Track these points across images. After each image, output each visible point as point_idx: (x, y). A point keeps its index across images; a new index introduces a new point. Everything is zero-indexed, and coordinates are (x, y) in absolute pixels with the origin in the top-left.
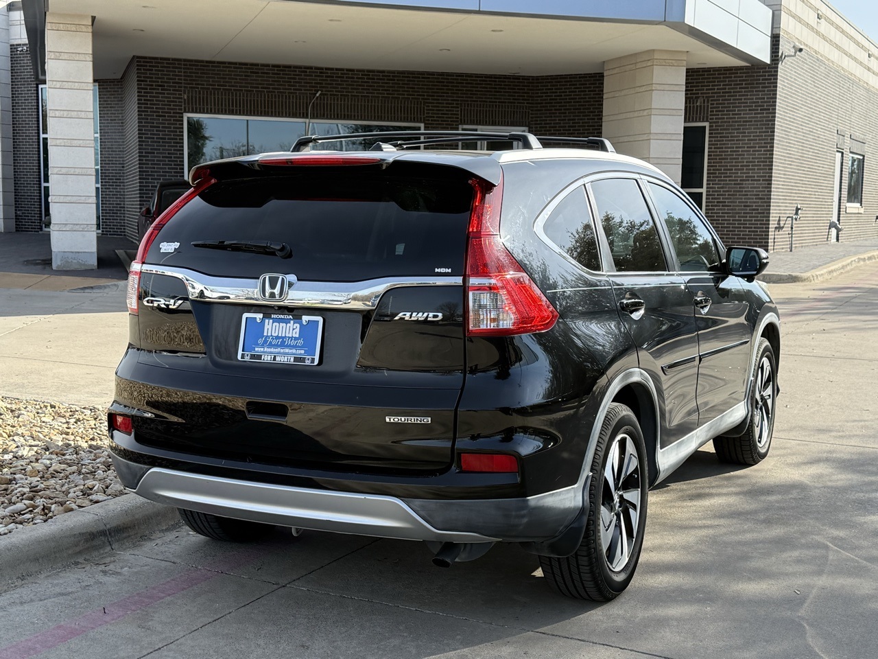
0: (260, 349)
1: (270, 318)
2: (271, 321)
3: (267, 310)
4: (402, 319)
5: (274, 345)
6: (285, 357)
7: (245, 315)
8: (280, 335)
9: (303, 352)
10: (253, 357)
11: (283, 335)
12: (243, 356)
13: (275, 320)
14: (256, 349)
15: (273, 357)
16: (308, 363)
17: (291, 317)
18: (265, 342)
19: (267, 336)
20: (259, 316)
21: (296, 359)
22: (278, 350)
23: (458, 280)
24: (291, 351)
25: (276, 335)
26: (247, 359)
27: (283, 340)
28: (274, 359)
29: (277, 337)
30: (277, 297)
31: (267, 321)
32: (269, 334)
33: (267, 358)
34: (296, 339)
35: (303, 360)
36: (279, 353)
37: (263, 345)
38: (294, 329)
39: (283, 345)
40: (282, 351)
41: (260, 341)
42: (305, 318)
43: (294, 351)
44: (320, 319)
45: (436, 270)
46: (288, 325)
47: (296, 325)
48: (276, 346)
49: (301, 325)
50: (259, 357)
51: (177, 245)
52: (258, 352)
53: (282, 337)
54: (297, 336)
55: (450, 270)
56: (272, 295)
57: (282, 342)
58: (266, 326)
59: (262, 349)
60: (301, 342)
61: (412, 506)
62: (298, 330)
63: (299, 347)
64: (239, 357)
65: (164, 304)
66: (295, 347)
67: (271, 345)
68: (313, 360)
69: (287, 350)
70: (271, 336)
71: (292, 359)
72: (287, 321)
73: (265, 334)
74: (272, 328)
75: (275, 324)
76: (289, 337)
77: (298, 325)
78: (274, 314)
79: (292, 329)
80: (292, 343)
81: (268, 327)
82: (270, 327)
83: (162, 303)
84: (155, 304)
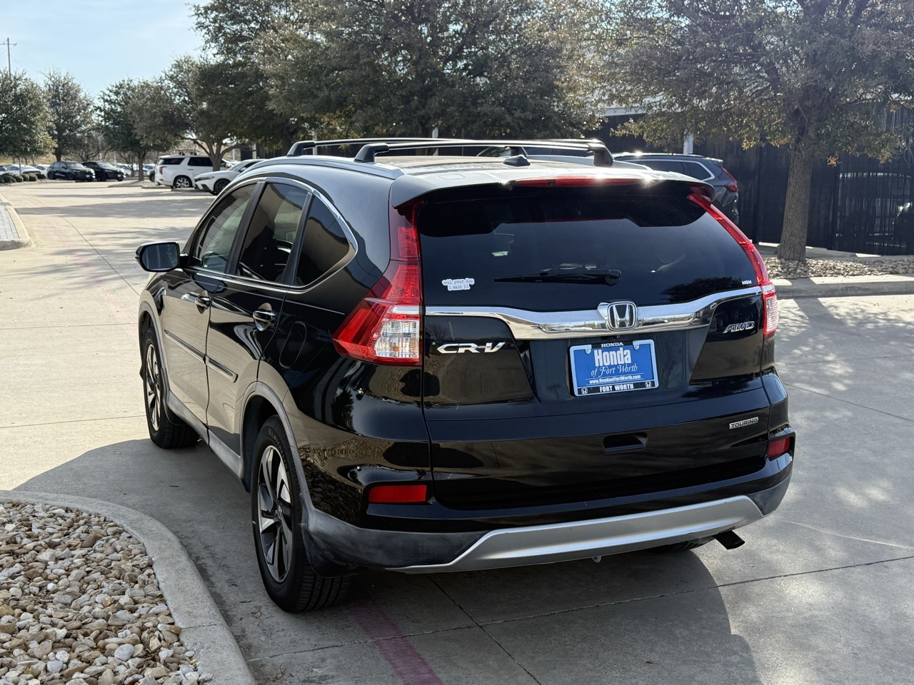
0: (594, 382)
1: (600, 347)
2: (600, 351)
3: (596, 342)
4: (729, 332)
5: (609, 375)
6: (624, 385)
7: (573, 349)
8: (612, 364)
9: (639, 377)
10: (590, 390)
11: (616, 364)
12: (580, 391)
13: (604, 350)
14: (591, 382)
15: (611, 387)
16: (649, 386)
17: (621, 344)
18: (599, 373)
19: (599, 367)
20: (588, 348)
21: (636, 385)
22: (615, 379)
23: (756, 290)
24: (626, 378)
25: (608, 364)
26: (585, 393)
27: (616, 368)
28: (614, 389)
29: (610, 366)
30: (627, 324)
31: (596, 351)
32: (601, 365)
33: (605, 390)
34: (629, 365)
35: (643, 385)
36: (616, 382)
37: (597, 376)
38: (624, 356)
39: (617, 373)
40: (617, 379)
41: (593, 373)
42: (637, 344)
43: (630, 377)
44: (651, 342)
45: (744, 283)
46: (618, 352)
47: (626, 351)
48: (611, 375)
49: (633, 352)
50: (597, 389)
51: (472, 281)
52: (593, 384)
53: (614, 366)
54: (630, 362)
55: (750, 282)
56: (622, 324)
57: (616, 370)
58: (597, 358)
59: (597, 381)
60: (635, 367)
61: (755, 499)
62: (629, 356)
63: (634, 372)
64: (576, 393)
65: (477, 349)
66: (631, 373)
67: (605, 376)
68: (653, 384)
69: (623, 378)
70: (604, 366)
71: (632, 386)
72: (616, 349)
73: (597, 365)
74: (602, 358)
75: (605, 353)
76: (622, 365)
77: (628, 351)
78: (604, 343)
79: (622, 356)
80: (627, 369)
81: (598, 357)
82: (600, 357)
83: (473, 348)
84: (461, 350)
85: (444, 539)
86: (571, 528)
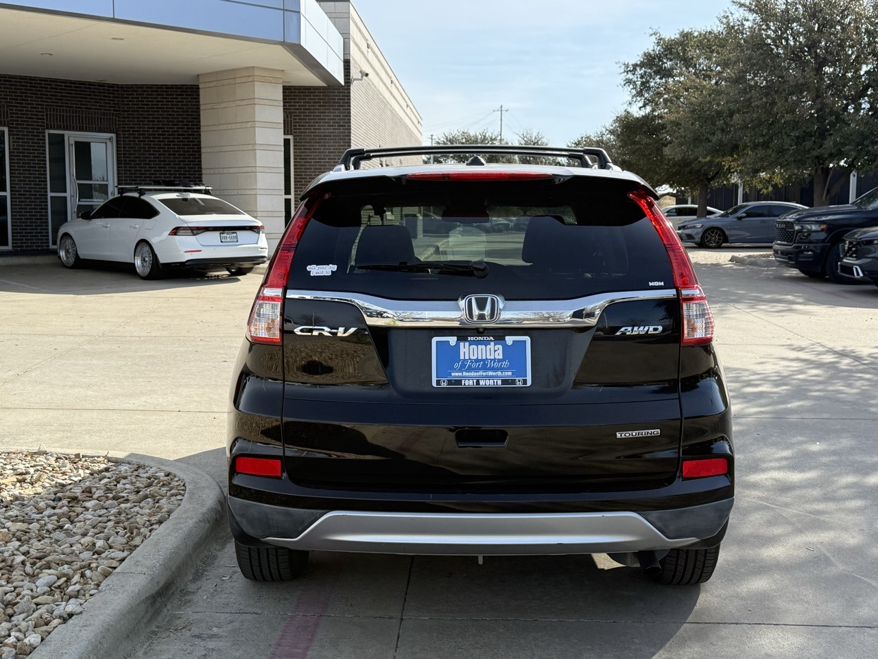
0: (457, 374)
1: (467, 340)
2: (467, 344)
3: (462, 333)
4: (624, 333)
5: (475, 369)
6: (491, 380)
7: (435, 340)
8: (480, 358)
9: (510, 373)
10: (450, 382)
11: (484, 358)
12: (438, 382)
13: (471, 343)
14: (453, 374)
15: (475, 381)
16: (519, 384)
17: (492, 338)
18: (463, 366)
19: (464, 360)
20: (452, 340)
21: (504, 382)
22: (481, 373)
23: (670, 293)
24: (494, 374)
25: (475, 358)
26: (444, 385)
27: (484, 362)
28: (478, 383)
29: (477, 360)
30: (487, 318)
31: (461, 344)
32: (467, 358)
33: (468, 383)
34: (499, 360)
35: (513, 382)
36: (482, 377)
37: (461, 369)
38: (495, 351)
39: (485, 368)
40: (484, 374)
41: (456, 365)
42: (510, 340)
43: (499, 373)
44: (527, 339)
45: (650, 284)
46: (488, 347)
47: (497, 346)
48: (477, 369)
49: (505, 347)
50: (459, 382)
51: (334, 268)
52: (455, 377)
53: (482, 360)
54: (501, 357)
55: (662, 284)
56: (482, 317)
57: (484, 365)
58: (462, 350)
59: (460, 374)
60: (506, 364)
61: (650, 518)
62: (500, 351)
63: (505, 369)
64: (434, 384)
65: (330, 332)
66: (501, 369)
67: (470, 369)
68: (525, 382)
69: (491, 373)
70: (470, 359)
71: (499, 382)
72: (486, 343)
73: (462, 357)
74: (468, 351)
75: (472, 347)
76: (491, 360)
77: (500, 347)
78: (470, 336)
79: (493, 351)
80: (496, 365)
81: (465, 350)
82: (466, 350)
83: (326, 331)
84: (315, 333)
85: (289, 514)
86: (412, 519)
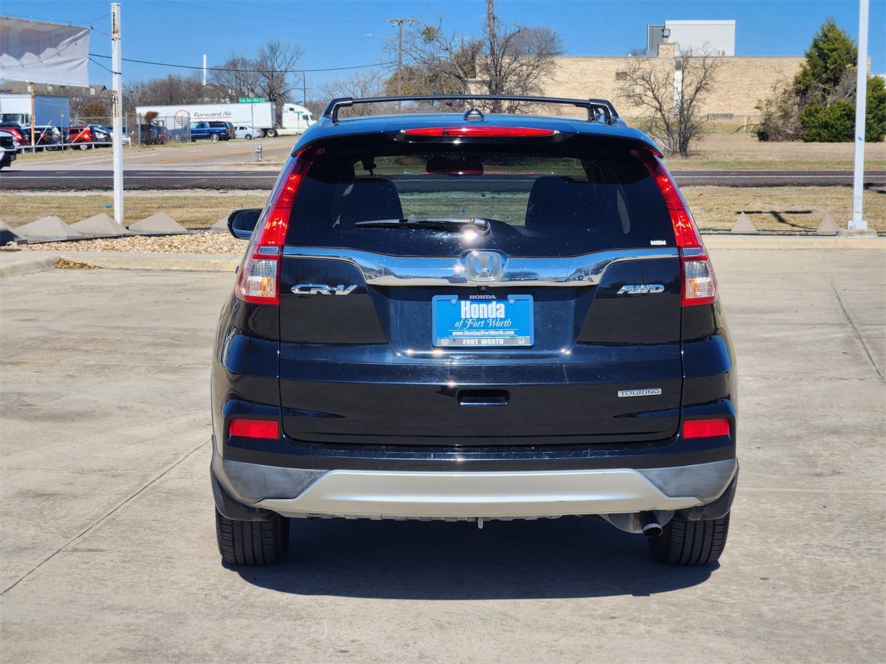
0: (458, 333)
1: (468, 299)
2: (468, 302)
4: (626, 293)
5: (476, 328)
6: (493, 340)
7: (435, 298)
8: (481, 317)
9: (512, 332)
10: (451, 342)
11: (486, 317)
12: (439, 341)
13: (473, 301)
14: (454, 333)
15: (476, 340)
16: (522, 343)
17: (493, 296)
18: (464, 325)
19: (466, 319)
20: (453, 298)
21: (506, 341)
22: (482, 332)
24: (497, 333)
25: (477, 317)
26: (445, 344)
27: (486, 321)
28: (480, 342)
29: (479, 320)
30: (490, 274)
31: (462, 303)
32: (468, 317)
33: (470, 342)
34: (502, 319)
35: (515, 341)
36: (484, 336)
37: (462, 328)
38: (497, 310)
39: (486, 327)
40: (486, 333)
41: (457, 324)
42: (512, 298)
43: (501, 332)
44: (530, 297)
45: (653, 243)
46: (490, 305)
47: (499, 305)
48: (479, 329)
49: (508, 306)
50: (460, 341)
52: (456, 336)
53: (484, 319)
54: (503, 316)
55: (664, 243)
56: (483, 274)
57: (486, 324)
58: (463, 309)
59: (462, 333)
60: (508, 322)
61: (649, 476)
62: (503, 310)
63: (506, 328)
64: (435, 344)
65: (328, 291)
66: (502, 328)
67: (471, 327)
68: (528, 340)
69: (492, 332)
70: (471, 318)
71: (502, 341)
72: (490, 301)
73: (463, 316)
75: (473, 305)
76: (493, 319)
77: (502, 305)
78: (472, 295)
79: (494, 310)
80: (499, 324)
81: (466, 309)
82: (468, 309)
83: (325, 290)
84: (313, 292)
85: (287, 474)
